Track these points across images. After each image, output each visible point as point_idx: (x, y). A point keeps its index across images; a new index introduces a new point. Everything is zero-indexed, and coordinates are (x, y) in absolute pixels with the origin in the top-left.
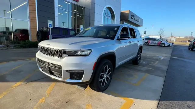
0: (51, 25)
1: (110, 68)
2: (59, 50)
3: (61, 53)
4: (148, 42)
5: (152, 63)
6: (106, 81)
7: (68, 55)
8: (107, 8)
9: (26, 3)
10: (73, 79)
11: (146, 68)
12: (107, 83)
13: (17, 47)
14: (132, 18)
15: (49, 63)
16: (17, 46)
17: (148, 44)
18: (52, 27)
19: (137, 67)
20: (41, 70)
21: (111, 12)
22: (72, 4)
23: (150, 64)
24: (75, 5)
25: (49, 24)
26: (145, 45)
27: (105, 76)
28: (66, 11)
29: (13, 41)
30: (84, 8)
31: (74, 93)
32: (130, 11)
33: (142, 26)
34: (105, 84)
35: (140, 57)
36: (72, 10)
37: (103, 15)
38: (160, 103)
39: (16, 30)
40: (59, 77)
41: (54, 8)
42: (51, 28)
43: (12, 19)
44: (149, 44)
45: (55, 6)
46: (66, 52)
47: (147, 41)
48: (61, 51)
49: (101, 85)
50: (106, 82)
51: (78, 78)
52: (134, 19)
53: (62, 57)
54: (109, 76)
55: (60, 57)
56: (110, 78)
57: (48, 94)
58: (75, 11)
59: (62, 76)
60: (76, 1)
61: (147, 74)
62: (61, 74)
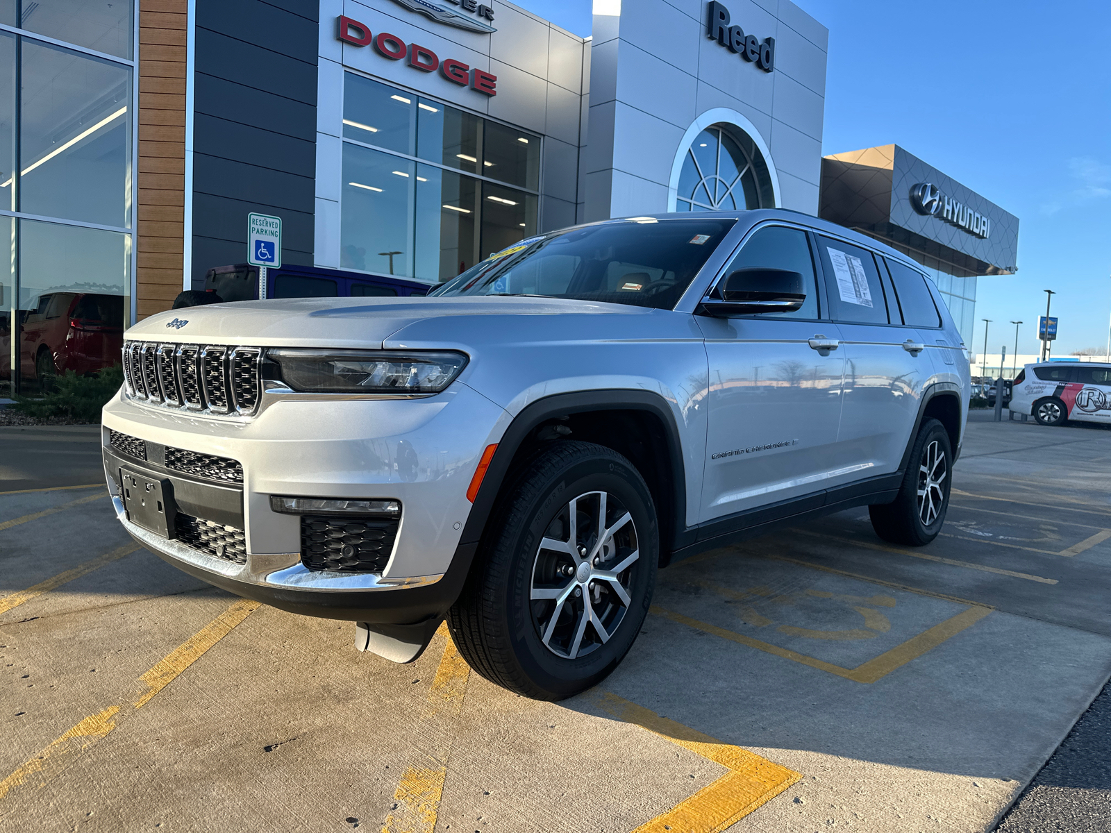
0: (270, 246)
1: (627, 517)
2: (240, 354)
3: (247, 371)
4: (1064, 396)
5: (1052, 538)
6: (589, 614)
7: (297, 390)
8: (707, 129)
9: (124, 110)
10: (321, 568)
11: (988, 571)
12: (605, 636)
13: (32, 414)
14: (921, 210)
15: (170, 452)
16: (34, 408)
17: (1065, 410)
18: (276, 264)
19: (915, 563)
20: (122, 516)
21: (739, 161)
22: (450, 110)
23: (1037, 545)
24: (469, 118)
25: (253, 237)
26: (1040, 422)
27: (586, 575)
28: (402, 163)
29: (13, 367)
30: (534, 137)
31: (344, 697)
32: (899, 152)
33: (1011, 269)
34: (584, 644)
35: (946, 485)
36: (448, 157)
37: (674, 181)
38: (1024, 804)
39: (44, 299)
40: (225, 555)
41: (313, 142)
42: (270, 271)
43: (18, 220)
44: (1075, 414)
45: (320, 126)
46: (279, 368)
47: (1049, 388)
48: (248, 360)
49: (546, 639)
50: (598, 625)
51: (356, 557)
52: (939, 215)
53: (251, 402)
54: (623, 577)
55: (242, 406)
56: (627, 600)
57: (147, 691)
58: (466, 165)
59: (243, 543)
60: (473, 90)
61: (981, 611)
62: (243, 534)
